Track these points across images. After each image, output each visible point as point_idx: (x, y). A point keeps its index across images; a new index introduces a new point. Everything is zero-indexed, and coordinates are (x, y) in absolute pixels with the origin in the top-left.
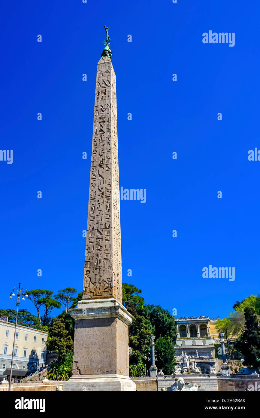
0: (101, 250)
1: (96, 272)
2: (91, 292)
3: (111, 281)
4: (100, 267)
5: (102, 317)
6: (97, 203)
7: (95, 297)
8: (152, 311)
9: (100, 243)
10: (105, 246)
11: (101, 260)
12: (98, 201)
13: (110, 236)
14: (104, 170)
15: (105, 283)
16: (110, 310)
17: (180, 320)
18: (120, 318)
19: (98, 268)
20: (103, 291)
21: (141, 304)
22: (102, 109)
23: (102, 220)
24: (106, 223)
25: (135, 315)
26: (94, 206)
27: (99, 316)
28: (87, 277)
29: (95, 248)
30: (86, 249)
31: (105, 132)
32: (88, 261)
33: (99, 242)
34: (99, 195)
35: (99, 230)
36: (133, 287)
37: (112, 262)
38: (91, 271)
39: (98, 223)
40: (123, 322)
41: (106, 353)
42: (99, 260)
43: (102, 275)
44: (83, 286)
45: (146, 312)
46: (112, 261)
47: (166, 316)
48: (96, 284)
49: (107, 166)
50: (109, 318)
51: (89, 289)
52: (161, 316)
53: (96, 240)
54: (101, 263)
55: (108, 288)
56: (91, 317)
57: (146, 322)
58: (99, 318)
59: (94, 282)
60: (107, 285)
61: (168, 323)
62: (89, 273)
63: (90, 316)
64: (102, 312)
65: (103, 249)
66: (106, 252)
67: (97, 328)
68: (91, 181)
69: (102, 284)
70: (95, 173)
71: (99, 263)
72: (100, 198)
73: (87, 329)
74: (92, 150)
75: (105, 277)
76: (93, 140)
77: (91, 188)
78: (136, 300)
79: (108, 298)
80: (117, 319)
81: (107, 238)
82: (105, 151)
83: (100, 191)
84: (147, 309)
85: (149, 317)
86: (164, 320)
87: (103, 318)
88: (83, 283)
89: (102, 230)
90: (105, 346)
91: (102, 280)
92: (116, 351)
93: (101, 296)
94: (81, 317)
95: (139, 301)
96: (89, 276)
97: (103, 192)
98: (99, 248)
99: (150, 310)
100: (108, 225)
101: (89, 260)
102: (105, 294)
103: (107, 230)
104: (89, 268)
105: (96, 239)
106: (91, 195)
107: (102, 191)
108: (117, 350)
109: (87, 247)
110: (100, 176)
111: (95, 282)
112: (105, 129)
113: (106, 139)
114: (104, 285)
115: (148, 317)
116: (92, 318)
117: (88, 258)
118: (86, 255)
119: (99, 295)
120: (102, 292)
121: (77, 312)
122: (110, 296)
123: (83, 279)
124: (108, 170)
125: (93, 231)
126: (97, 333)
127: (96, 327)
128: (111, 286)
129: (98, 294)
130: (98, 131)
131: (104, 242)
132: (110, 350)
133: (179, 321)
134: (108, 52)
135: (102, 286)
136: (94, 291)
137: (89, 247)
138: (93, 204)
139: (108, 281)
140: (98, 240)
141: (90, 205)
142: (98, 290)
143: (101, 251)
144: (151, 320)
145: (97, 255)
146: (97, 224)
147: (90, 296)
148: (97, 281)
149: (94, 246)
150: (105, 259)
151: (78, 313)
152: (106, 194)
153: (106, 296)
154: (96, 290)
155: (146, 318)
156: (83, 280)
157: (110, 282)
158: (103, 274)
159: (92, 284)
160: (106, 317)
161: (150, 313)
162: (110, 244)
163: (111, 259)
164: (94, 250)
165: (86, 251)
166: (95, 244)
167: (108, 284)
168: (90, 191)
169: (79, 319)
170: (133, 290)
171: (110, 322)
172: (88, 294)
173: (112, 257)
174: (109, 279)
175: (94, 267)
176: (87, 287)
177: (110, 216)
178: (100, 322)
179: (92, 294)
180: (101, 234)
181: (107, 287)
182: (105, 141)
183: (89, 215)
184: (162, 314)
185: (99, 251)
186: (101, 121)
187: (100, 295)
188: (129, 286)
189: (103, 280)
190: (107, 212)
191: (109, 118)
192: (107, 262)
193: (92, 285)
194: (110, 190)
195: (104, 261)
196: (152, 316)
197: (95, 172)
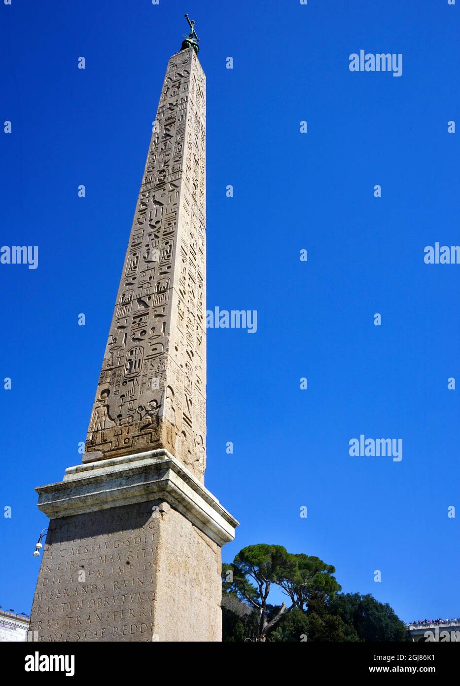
0: (141, 340)
1: (123, 390)
2: (105, 442)
3: (160, 406)
4: (135, 378)
5: (122, 503)
6: (144, 249)
7: (112, 453)
8: (357, 606)
9: (141, 324)
10: (153, 328)
11: (140, 360)
12: (147, 245)
13: (166, 306)
14: (166, 192)
15: (143, 413)
16: (143, 479)
17: (416, 628)
18: (181, 508)
19: (129, 381)
20: (137, 433)
21: (331, 588)
22: (170, 107)
23: (150, 278)
24: (159, 283)
25: (322, 615)
26: (137, 257)
27: (114, 501)
28: (102, 406)
29: (129, 338)
30: (108, 343)
31: (172, 137)
32: (109, 368)
33: (139, 324)
34: (150, 235)
35: (142, 299)
36: (316, 560)
37: (165, 360)
38: (113, 390)
39: (142, 287)
40: (193, 525)
41: (124, 619)
42: (136, 362)
43: (138, 395)
44: (89, 428)
45: (344, 609)
46: (166, 358)
47: (386, 618)
48: (120, 420)
49: (171, 184)
50: (141, 503)
51: (103, 435)
52: (375, 617)
53: (134, 321)
54: (139, 367)
55: (150, 424)
56: (93, 505)
57: (347, 630)
58: (115, 508)
59: (115, 416)
60: (149, 417)
61: (391, 632)
62: (108, 396)
63: (90, 501)
64: (121, 485)
65: (146, 337)
66: (154, 342)
67: (105, 536)
68: (137, 215)
69: (137, 416)
70: (146, 201)
71: (135, 368)
72: (152, 240)
73: (78, 541)
74: (146, 167)
75: (144, 399)
76: (149, 153)
77: (135, 226)
78: (320, 580)
79: (147, 450)
80: (165, 506)
81: (160, 311)
82: (171, 163)
83: (153, 227)
84: (345, 602)
85: (353, 620)
86: (384, 625)
87: (124, 507)
88: (89, 423)
89: (149, 298)
90: (123, 593)
91: (136, 407)
92: (153, 607)
93: (130, 449)
94: (65, 509)
95: (326, 583)
96: (106, 403)
97: (160, 228)
98: (138, 335)
99: (353, 605)
100: (164, 284)
101: (112, 367)
102: (142, 442)
103: (161, 295)
104: (108, 384)
105: (134, 318)
106: (133, 239)
107: (158, 226)
108: (157, 604)
109: (110, 340)
110: (156, 202)
111: (120, 416)
112: (173, 132)
113: (174, 146)
114: (141, 420)
115: (350, 619)
116: (96, 509)
117: (110, 363)
118: (107, 355)
119: (125, 445)
120: (133, 437)
121: (56, 495)
122: (152, 445)
123: (91, 411)
124: (173, 190)
125: (129, 303)
126: (104, 551)
127: (102, 533)
128: (158, 419)
129: (122, 444)
130: (160, 137)
131: (150, 321)
132: (136, 607)
133: (414, 630)
134: (190, 45)
135: (134, 422)
136: (114, 439)
137: (116, 339)
138: (134, 255)
139: (152, 406)
140: (137, 320)
141: (128, 256)
142: (125, 434)
143: (143, 341)
144: (356, 627)
145: (132, 352)
146: (138, 288)
147: (100, 453)
148: (123, 413)
149: (126, 334)
150: (150, 358)
151: (58, 498)
152: (166, 230)
153: (143, 447)
154: (118, 435)
155: (346, 622)
156: (90, 415)
157: (157, 410)
158: (142, 392)
159: (112, 420)
160: (134, 501)
161: (353, 611)
162: (164, 323)
163: (165, 355)
164: (125, 342)
165: (108, 347)
166: (129, 331)
167: (151, 415)
168: (133, 232)
169: (61, 515)
170: (316, 567)
171: (143, 514)
172: (97, 448)
173: (167, 350)
174: (154, 404)
175: (121, 379)
176: (98, 430)
177: (169, 267)
178: (116, 518)
179: (106, 447)
180: (146, 306)
181: (147, 423)
182: (173, 149)
183: (124, 275)
184: (376, 612)
185: (137, 343)
186: (166, 123)
187: (127, 445)
188: (309, 559)
189: (140, 407)
190: (165, 261)
191: (182, 116)
192: (154, 362)
193: (110, 424)
194: (174, 221)
195: (146, 361)
196: (356, 616)
197: (147, 199)
